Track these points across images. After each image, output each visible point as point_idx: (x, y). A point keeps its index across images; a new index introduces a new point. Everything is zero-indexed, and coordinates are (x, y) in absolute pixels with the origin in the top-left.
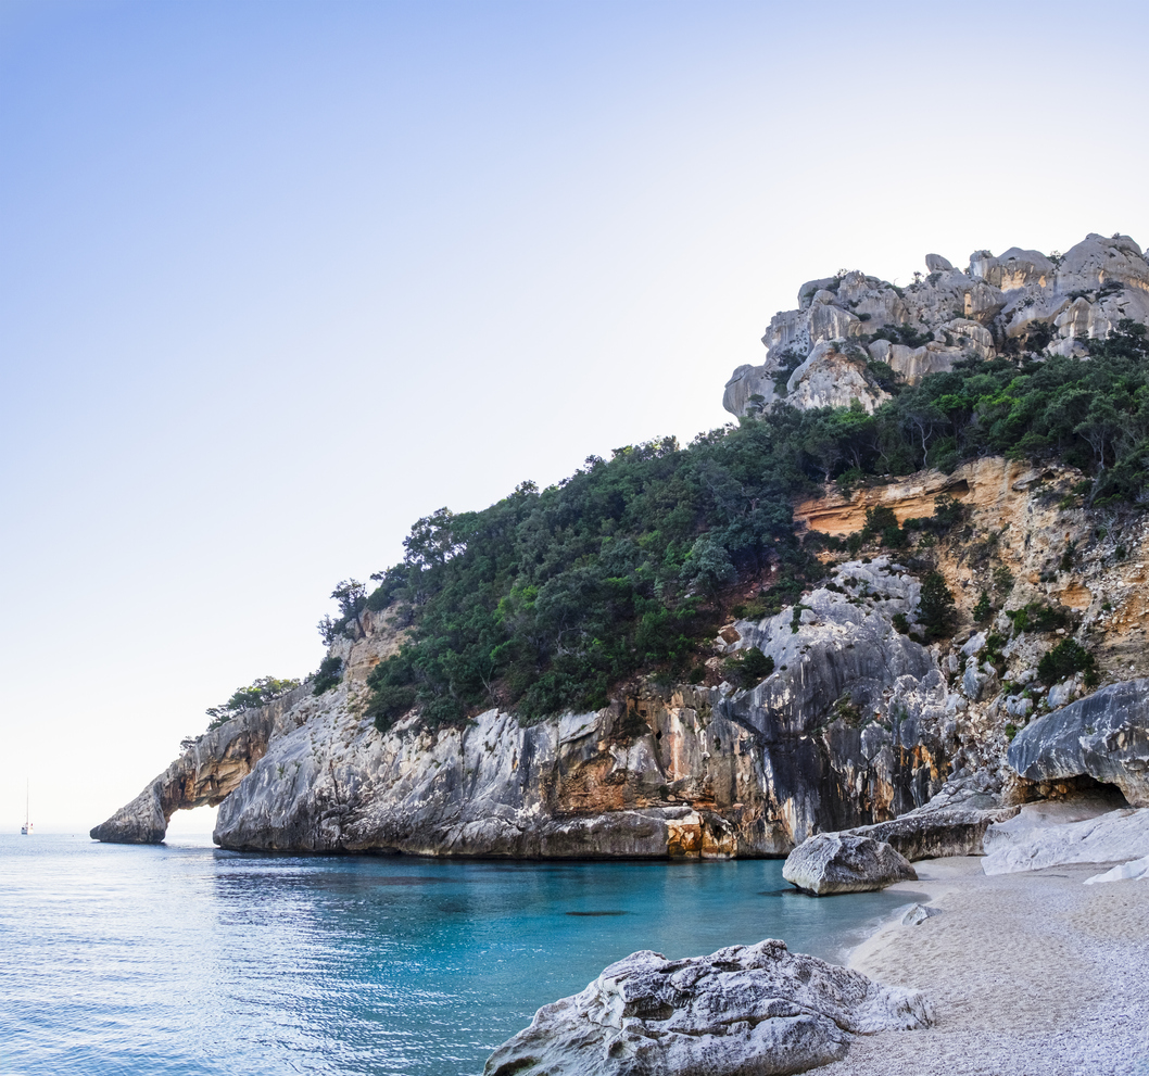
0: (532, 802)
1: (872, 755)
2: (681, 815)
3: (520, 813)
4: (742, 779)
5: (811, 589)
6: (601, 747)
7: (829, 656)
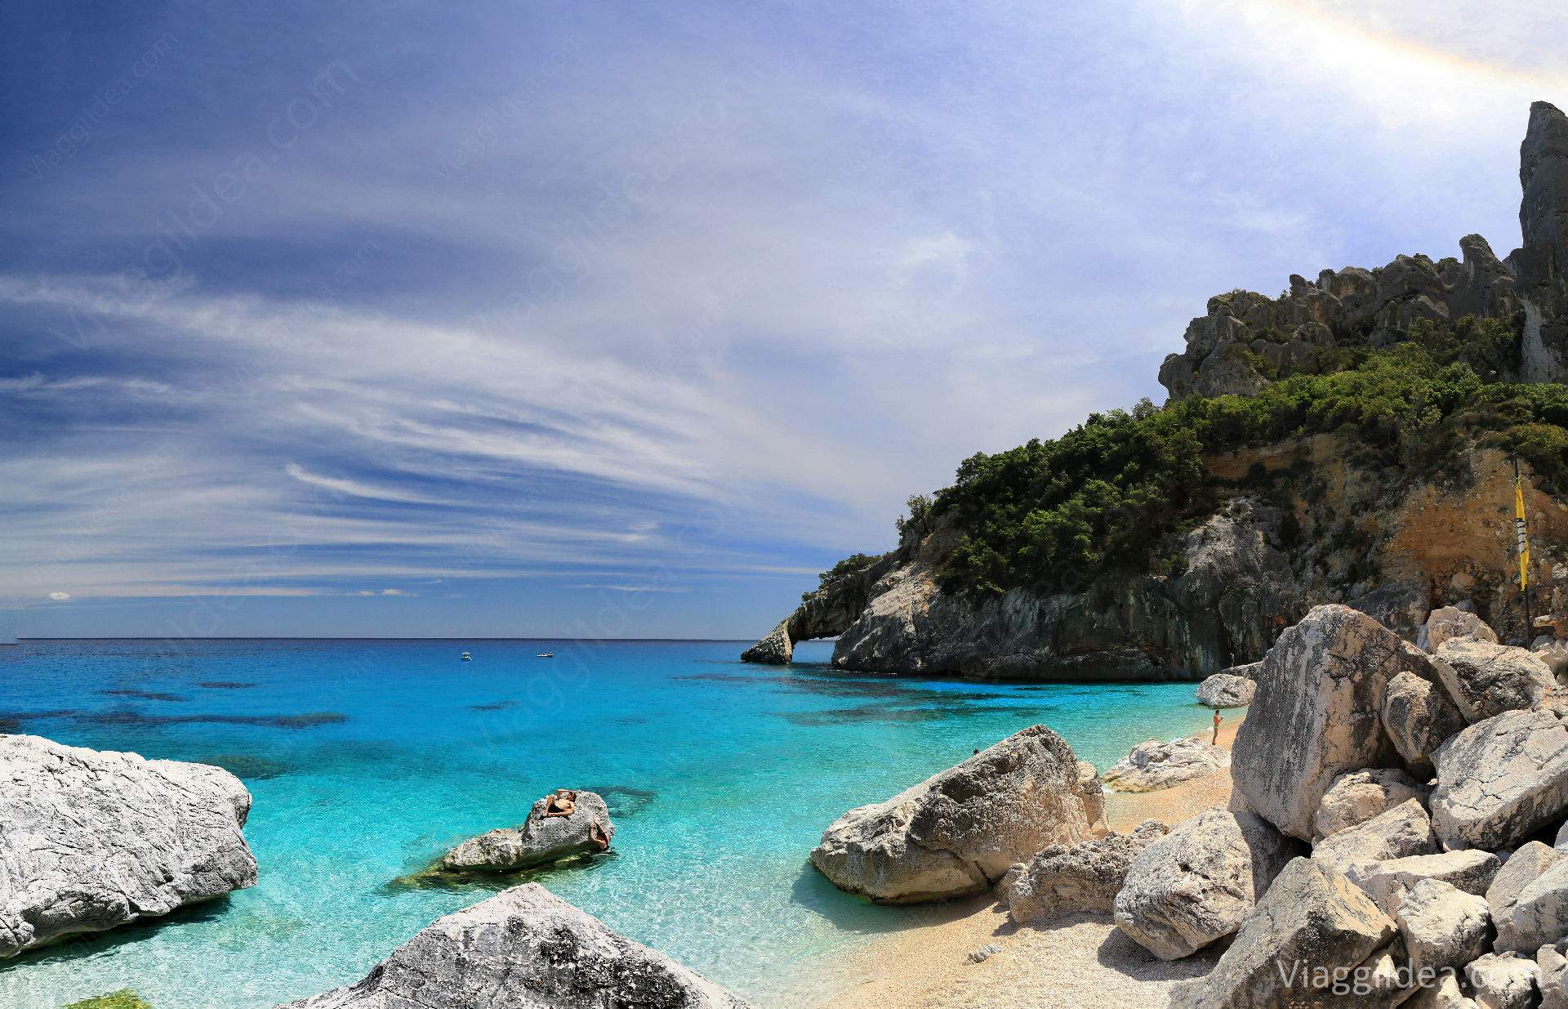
0: (1044, 646)
1: (1249, 620)
3: (1037, 652)
4: (1171, 633)
5: (1213, 516)
6: (1087, 613)
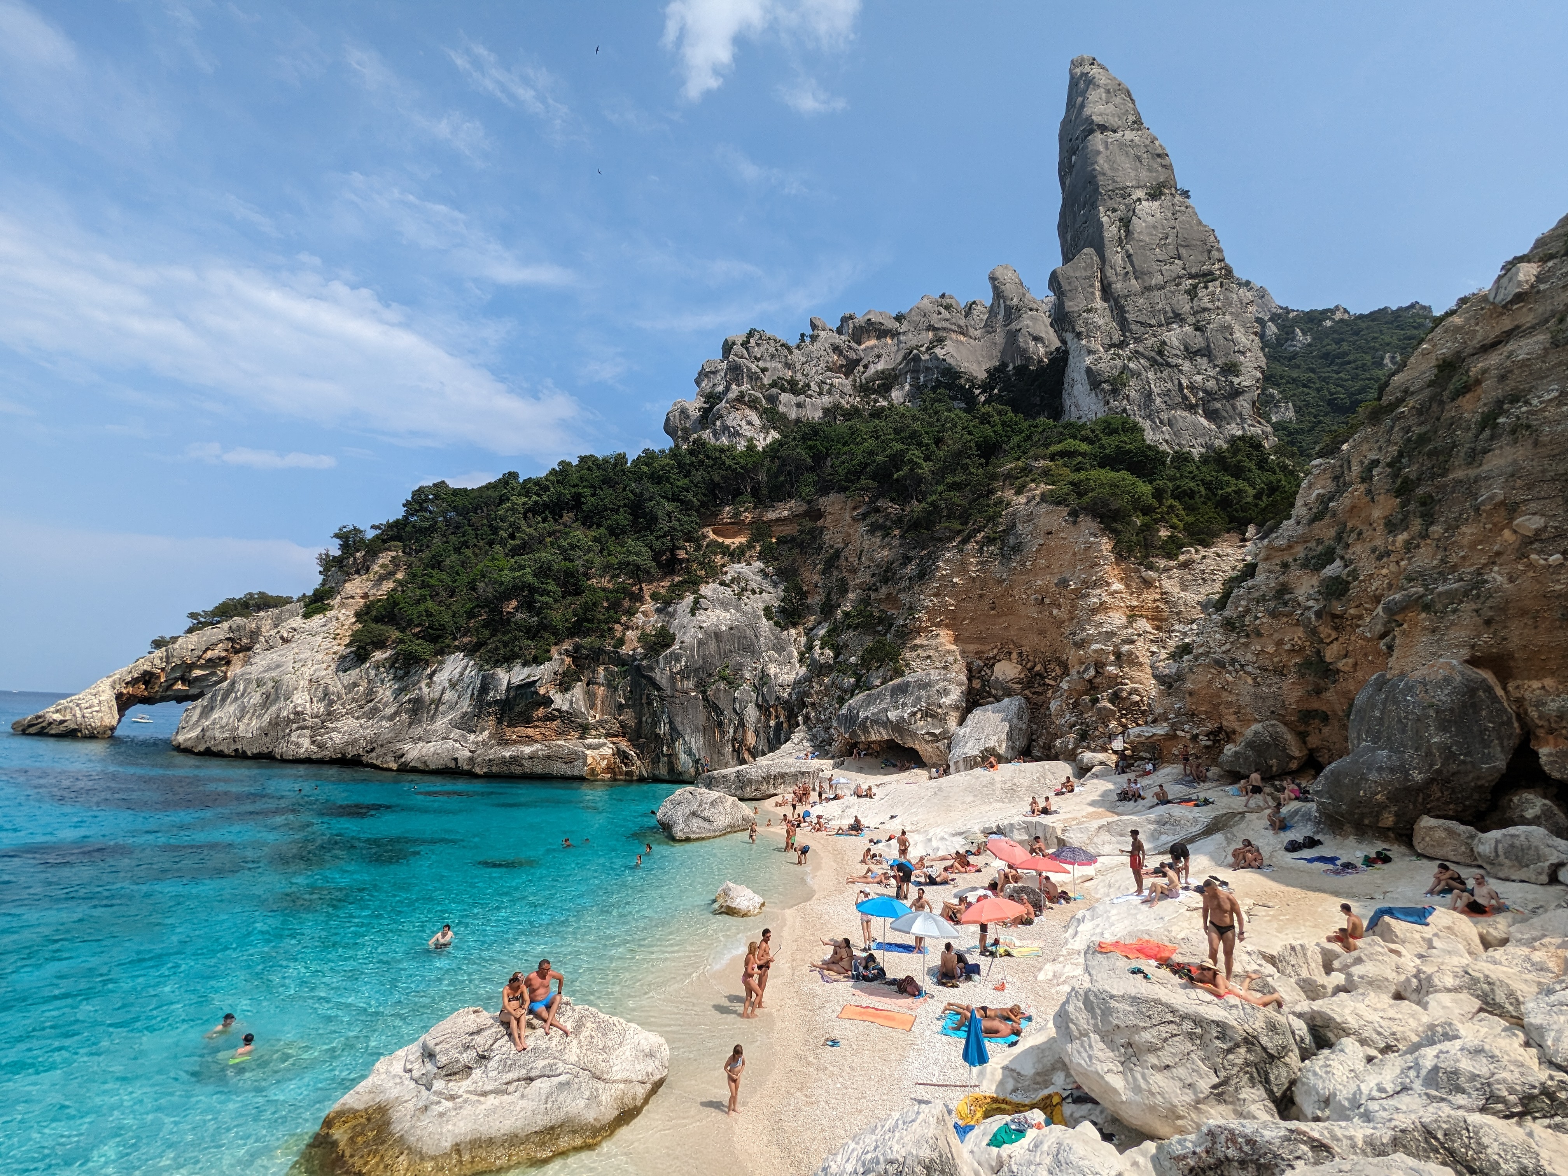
0: (483, 730)
1: (741, 710)
2: (598, 747)
3: (472, 737)
4: (646, 722)
5: (708, 583)
6: (543, 689)
7: (716, 634)
